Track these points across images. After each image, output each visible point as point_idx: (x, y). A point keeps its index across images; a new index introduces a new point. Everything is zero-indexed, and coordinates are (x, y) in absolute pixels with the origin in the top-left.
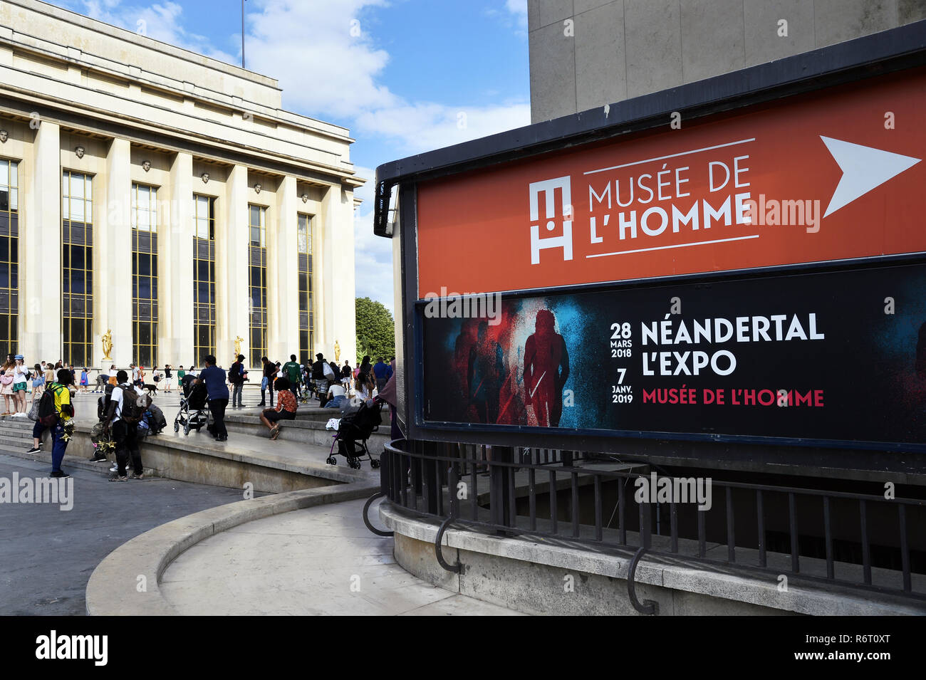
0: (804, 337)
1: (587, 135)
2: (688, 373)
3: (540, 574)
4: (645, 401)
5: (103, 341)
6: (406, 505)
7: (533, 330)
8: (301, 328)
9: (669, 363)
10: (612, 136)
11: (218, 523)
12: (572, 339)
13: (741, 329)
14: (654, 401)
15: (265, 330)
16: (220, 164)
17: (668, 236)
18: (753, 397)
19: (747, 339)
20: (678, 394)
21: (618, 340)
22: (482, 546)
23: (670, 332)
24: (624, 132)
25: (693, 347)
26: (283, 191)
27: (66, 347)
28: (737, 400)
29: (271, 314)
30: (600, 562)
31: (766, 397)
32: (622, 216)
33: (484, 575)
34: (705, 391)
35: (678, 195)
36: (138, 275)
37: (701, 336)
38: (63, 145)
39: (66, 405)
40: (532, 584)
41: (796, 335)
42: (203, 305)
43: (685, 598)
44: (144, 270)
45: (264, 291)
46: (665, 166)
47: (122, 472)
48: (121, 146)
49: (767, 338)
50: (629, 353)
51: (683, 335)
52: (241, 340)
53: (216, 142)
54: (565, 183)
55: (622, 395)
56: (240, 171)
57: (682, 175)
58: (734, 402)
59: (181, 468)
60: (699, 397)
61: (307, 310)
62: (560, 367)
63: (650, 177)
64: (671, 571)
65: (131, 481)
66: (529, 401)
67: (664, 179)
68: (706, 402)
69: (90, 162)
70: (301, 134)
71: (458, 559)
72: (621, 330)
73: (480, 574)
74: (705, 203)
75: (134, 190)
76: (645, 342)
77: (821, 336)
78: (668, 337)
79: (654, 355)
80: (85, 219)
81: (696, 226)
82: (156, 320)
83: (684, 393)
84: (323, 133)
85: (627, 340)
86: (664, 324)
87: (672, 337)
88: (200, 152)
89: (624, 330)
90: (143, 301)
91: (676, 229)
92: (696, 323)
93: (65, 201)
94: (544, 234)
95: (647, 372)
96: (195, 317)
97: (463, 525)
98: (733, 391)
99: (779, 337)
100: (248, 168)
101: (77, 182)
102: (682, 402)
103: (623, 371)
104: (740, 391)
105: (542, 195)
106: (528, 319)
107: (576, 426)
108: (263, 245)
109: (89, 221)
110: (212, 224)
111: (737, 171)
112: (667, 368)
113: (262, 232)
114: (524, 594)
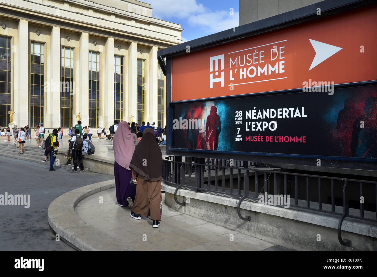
0: (300, 116)
1: (228, 39)
2: (261, 130)
3: (211, 206)
4: (246, 141)
5: (77, 117)
6: (168, 180)
7: (209, 114)
8: (159, 111)
9: (254, 126)
10: (238, 39)
11: (103, 187)
12: (223, 117)
13: (279, 113)
14: (249, 141)
15: (143, 112)
16: (125, 42)
17: (256, 78)
18: (282, 139)
19: (281, 117)
20: (257, 138)
21: (238, 117)
22: (191, 195)
23: (255, 114)
24: (243, 37)
25: (263, 120)
26: (152, 53)
27: (62, 119)
28: (277, 140)
29: (146, 106)
30: (230, 201)
31: (287, 139)
32: (241, 70)
33: (193, 207)
34: (267, 137)
35: (260, 62)
36: (91, 90)
37: (266, 116)
38: (62, 36)
39: (55, 143)
40: (209, 210)
41: (297, 115)
42: (118, 102)
43: (260, 215)
44: (94, 87)
45: (143, 96)
46: (256, 50)
47: (76, 169)
48: (85, 35)
49: (288, 117)
50: (241, 122)
51: (260, 116)
52: (133, 117)
53: (124, 33)
54: (222, 57)
55: (238, 138)
56: (134, 45)
57: (262, 54)
58: (276, 141)
59: (98, 168)
60: (264, 139)
61: (161, 104)
62: (218, 128)
63: (251, 55)
64: (254, 204)
65: (79, 173)
66: (207, 140)
67: (256, 55)
68: (267, 141)
69: (72, 43)
70: (160, 28)
71: (184, 200)
72: (239, 113)
73: (191, 206)
74: (269, 65)
75: (90, 54)
76: (247, 118)
77: (306, 116)
78: (255, 116)
79: (250, 123)
80: (70, 67)
81: (266, 74)
82: (98, 108)
83: (259, 137)
84: (170, 27)
85: (241, 117)
86: (253, 111)
87: (256, 116)
88: (117, 37)
89: (240, 113)
90: (93, 101)
91: (259, 75)
92: (264, 111)
93: (63, 59)
94: (215, 77)
95: (247, 130)
96: (114, 107)
97: (187, 188)
98: (276, 137)
99: (292, 116)
100: (137, 43)
101: (67, 51)
102: (259, 141)
103: (239, 129)
104: (278, 137)
105: (214, 62)
106: (208, 109)
107: (223, 150)
108: (143, 76)
109: (72, 67)
110: (122, 68)
111: (280, 53)
112: (254, 128)
113: (143, 71)
114: (206, 214)
